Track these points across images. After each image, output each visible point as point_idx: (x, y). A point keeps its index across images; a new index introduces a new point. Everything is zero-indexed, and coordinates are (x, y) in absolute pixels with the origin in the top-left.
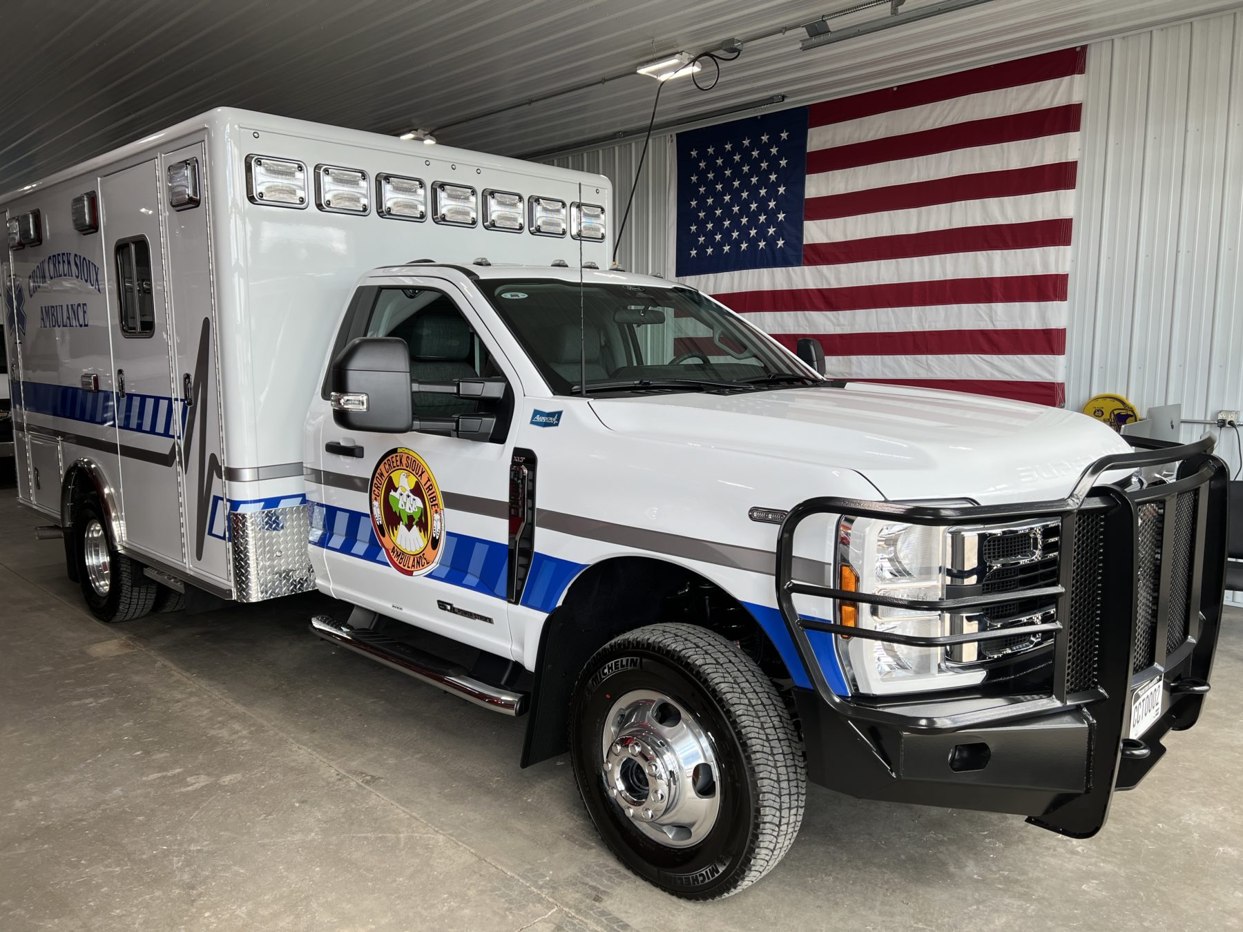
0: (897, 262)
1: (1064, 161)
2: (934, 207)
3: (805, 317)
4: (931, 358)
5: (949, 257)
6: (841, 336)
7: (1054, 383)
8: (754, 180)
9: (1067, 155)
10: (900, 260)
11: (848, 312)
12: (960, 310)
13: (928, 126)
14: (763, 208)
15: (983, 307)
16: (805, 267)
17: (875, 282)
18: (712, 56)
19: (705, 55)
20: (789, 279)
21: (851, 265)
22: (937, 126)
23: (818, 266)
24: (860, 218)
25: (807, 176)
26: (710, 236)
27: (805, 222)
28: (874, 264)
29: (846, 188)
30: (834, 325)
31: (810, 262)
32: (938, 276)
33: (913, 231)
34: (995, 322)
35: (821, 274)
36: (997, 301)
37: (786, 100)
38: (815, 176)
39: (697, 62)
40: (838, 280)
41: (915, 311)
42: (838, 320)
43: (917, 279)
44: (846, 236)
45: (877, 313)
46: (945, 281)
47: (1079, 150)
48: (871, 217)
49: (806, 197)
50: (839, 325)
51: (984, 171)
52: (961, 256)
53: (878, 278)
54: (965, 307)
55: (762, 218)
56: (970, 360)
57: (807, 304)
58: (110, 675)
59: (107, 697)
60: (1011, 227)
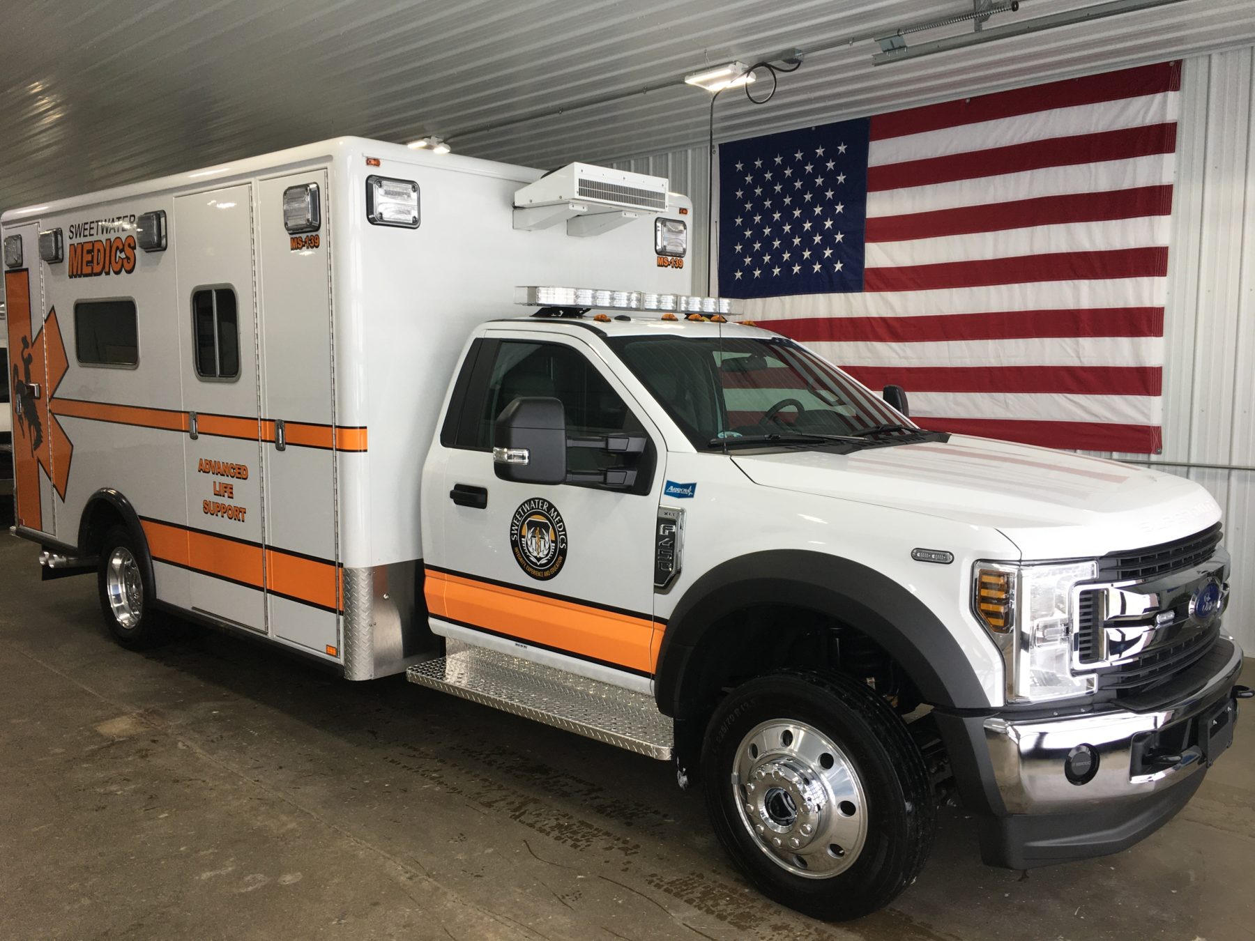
0: (971, 290)
1: (1157, 184)
3: (867, 348)
4: (1010, 397)
6: (908, 370)
7: (1149, 427)
9: (1161, 178)
10: (975, 289)
12: (1043, 345)
13: (1005, 142)
14: (818, 227)
15: (1067, 342)
16: (868, 293)
18: (769, 67)
19: (761, 65)
20: (849, 305)
21: (919, 292)
22: (1016, 142)
23: (882, 293)
24: (929, 241)
25: (868, 193)
26: (757, 257)
27: (867, 245)
28: (945, 291)
29: (915, 208)
30: (900, 357)
31: (873, 288)
32: (1017, 307)
33: (989, 255)
34: (1082, 359)
35: (887, 302)
36: (1085, 335)
38: (877, 194)
39: (752, 73)
40: (905, 308)
42: (904, 351)
44: (915, 260)
45: (948, 345)
46: (1026, 312)
47: (1175, 172)
48: (942, 241)
49: (869, 215)
50: (906, 358)
51: (1069, 192)
52: (1044, 285)
55: (817, 239)
56: (1054, 399)
57: (869, 334)
58: (130, 758)
59: (134, 784)
60: (1100, 255)
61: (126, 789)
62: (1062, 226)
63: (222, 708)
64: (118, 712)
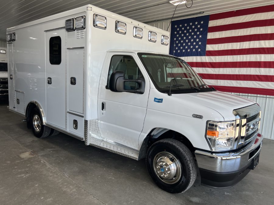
2: (245, 42)
4: (241, 82)
5: (248, 56)
6: (216, 75)
8: (193, 34)
10: (234, 56)
11: (218, 69)
12: (251, 69)
13: (244, 21)
14: (195, 41)
15: (257, 69)
16: (206, 57)
17: (226, 61)
20: (201, 59)
21: (220, 57)
22: (247, 21)
23: (210, 56)
24: (223, 45)
25: (208, 33)
26: (179, 48)
27: (207, 45)
28: (226, 56)
29: (219, 37)
30: (214, 71)
31: (207, 55)
32: (245, 60)
33: (238, 48)
34: (261, 73)
35: (211, 59)
36: (262, 67)
37: (204, 13)
38: (210, 33)
40: (215, 60)
42: (215, 70)
43: (239, 61)
44: (218, 49)
45: (226, 69)
46: (247, 62)
48: (226, 44)
49: (208, 38)
50: (215, 72)
51: (260, 33)
52: (252, 55)
54: (252, 69)
55: (194, 43)
56: (253, 83)
57: (206, 66)
58: (28, 165)
59: (29, 174)
60: (268, 48)
61: (27, 175)
62: (258, 42)
63: (53, 151)
64: (26, 151)
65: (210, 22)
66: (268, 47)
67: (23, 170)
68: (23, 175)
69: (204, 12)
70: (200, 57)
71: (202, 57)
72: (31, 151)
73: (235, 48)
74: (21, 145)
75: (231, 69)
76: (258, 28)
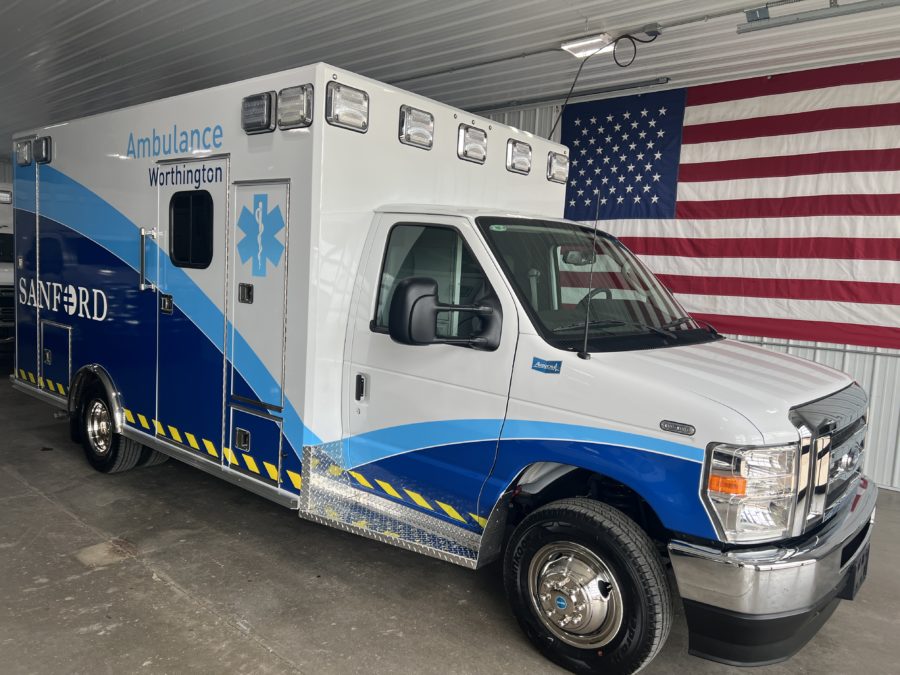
0: (765, 221)
2: (802, 178)
3: (675, 261)
4: (791, 301)
5: (814, 219)
6: (708, 279)
10: (767, 219)
11: (716, 260)
12: (822, 264)
13: (799, 110)
14: (640, 169)
15: (844, 263)
16: (678, 220)
17: (741, 236)
19: (624, 37)
20: (662, 229)
21: (721, 221)
22: (808, 110)
23: (690, 220)
24: (731, 183)
25: (683, 146)
26: (588, 190)
27: (679, 184)
28: (743, 221)
29: (719, 157)
30: (702, 269)
31: (681, 216)
32: (802, 234)
33: (780, 195)
34: (855, 276)
35: (693, 227)
36: (858, 257)
37: (670, 82)
38: (690, 146)
39: (617, 43)
40: (708, 231)
41: (778, 261)
42: (706, 265)
43: (782, 235)
44: (716, 196)
45: (742, 261)
46: (809, 239)
48: (740, 182)
49: (681, 162)
50: (707, 269)
51: (851, 149)
52: (826, 218)
53: (745, 233)
54: (827, 262)
55: (639, 178)
56: (829, 305)
57: (677, 250)
58: (110, 591)
59: (115, 622)
60: (875, 197)
61: (108, 628)
62: (843, 174)
63: (188, 537)
64: (97, 538)
65: (689, 110)
66: (877, 193)
67: (95, 609)
68: (95, 627)
69: (668, 79)
70: (657, 220)
71: (663, 221)
72: (115, 538)
73: (771, 196)
74: (76, 518)
75: (759, 263)
76: (845, 132)
